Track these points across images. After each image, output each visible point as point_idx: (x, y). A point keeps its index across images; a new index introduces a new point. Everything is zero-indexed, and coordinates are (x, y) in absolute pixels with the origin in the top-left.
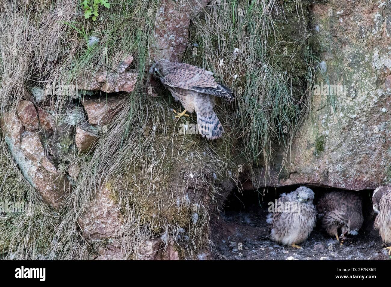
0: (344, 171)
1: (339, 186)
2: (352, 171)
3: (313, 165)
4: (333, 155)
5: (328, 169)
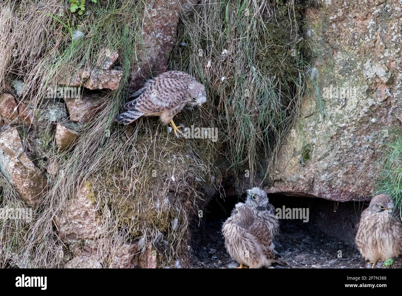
0: (330, 181)
1: (324, 196)
2: (338, 181)
3: (298, 173)
4: (319, 164)
5: (314, 179)
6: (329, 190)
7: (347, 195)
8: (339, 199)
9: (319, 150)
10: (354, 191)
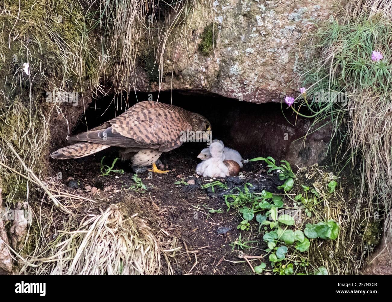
0: (241, 75)
1: (233, 95)
2: (252, 75)
3: (198, 64)
4: (227, 51)
5: (219, 72)
6: (240, 88)
7: (264, 94)
8: (253, 100)
9: (227, 32)
10: (274, 89)
